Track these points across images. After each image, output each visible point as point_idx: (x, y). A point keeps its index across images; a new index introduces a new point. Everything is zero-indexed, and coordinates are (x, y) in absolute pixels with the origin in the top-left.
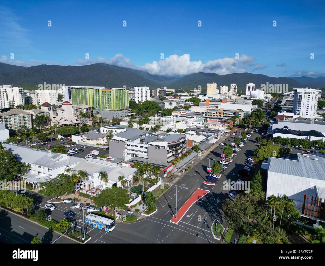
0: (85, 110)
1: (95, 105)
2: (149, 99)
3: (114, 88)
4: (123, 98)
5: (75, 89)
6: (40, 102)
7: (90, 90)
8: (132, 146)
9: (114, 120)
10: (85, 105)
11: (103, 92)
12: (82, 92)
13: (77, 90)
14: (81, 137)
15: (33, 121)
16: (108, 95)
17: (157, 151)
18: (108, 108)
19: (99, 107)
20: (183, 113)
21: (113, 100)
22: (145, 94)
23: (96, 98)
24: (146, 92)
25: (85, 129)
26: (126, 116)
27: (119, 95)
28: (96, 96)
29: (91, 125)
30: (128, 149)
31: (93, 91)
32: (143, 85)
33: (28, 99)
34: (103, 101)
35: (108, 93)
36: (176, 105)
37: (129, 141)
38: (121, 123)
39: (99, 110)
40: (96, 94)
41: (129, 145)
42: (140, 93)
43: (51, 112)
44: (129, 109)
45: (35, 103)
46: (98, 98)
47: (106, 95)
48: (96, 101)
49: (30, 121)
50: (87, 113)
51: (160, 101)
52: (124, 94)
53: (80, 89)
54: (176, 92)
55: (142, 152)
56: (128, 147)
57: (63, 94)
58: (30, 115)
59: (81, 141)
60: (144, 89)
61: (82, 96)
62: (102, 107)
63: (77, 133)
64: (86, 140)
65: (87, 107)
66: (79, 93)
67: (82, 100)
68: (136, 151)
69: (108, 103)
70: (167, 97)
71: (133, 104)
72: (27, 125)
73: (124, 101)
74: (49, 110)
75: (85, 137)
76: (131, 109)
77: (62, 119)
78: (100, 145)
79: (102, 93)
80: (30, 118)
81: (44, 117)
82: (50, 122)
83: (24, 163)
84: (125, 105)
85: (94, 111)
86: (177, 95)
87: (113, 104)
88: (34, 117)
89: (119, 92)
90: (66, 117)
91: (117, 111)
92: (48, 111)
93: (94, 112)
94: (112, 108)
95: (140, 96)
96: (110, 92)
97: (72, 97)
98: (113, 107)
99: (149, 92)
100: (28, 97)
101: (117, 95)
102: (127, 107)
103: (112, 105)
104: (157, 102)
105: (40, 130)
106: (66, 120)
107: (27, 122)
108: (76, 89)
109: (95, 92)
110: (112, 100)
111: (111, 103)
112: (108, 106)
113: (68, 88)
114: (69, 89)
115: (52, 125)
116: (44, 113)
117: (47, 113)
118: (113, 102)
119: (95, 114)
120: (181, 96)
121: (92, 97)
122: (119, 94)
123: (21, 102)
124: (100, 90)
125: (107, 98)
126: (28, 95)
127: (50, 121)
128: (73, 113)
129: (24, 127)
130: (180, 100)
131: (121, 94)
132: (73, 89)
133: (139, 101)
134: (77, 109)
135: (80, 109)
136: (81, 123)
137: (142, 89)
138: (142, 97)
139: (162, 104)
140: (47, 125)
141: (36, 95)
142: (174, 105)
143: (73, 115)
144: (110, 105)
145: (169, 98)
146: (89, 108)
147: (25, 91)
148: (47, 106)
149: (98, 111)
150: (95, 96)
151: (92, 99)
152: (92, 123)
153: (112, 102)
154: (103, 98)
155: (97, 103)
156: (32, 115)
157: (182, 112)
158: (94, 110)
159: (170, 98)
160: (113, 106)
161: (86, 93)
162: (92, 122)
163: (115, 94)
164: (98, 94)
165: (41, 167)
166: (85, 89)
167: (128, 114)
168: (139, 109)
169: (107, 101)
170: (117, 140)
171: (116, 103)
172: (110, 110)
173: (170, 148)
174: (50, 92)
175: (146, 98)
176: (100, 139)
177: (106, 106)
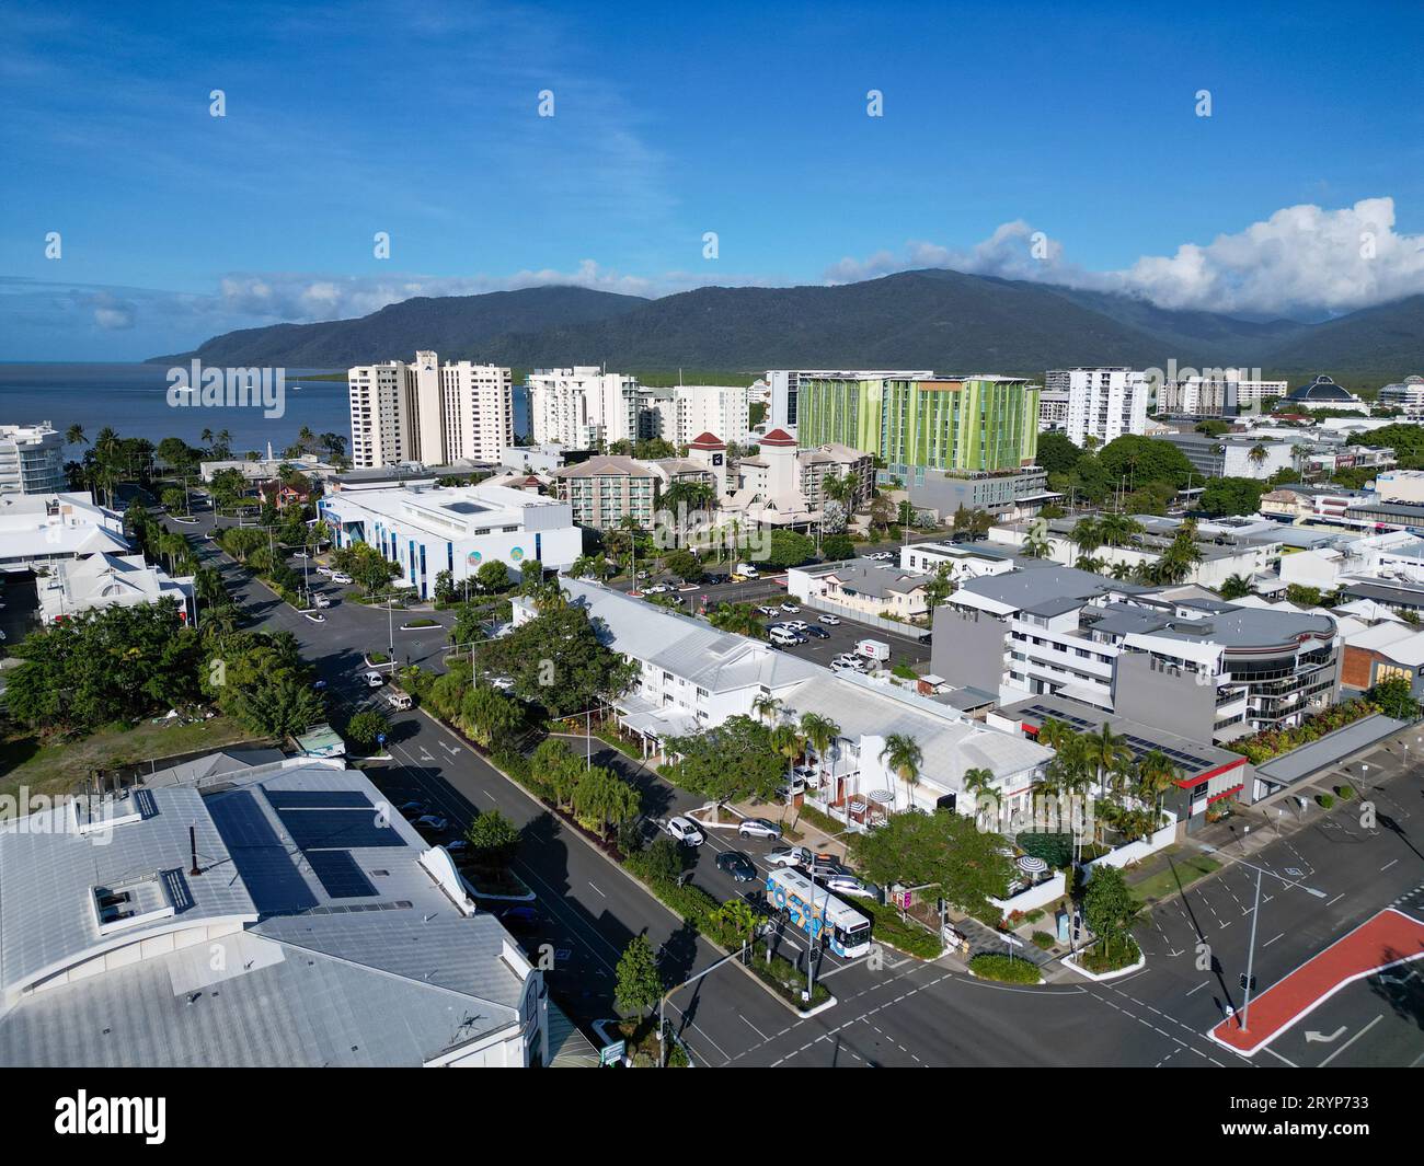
0: (846, 470)
1: (886, 448)
2: (1140, 426)
3: (976, 377)
4: (1010, 421)
5: (814, 380)
6: (688, 431)
7: (872, 385)
8: (1036, 641)
9: (961, 516)
10: (849, 450)
11: (924, 394)
12: (839, 393)
13: (822, 387)
14: (823, 578)
15: (658, 501)
16: (946, 405)
17: (1164, 680)
18: (942, 465)
19: (904, 460)
20: (1325, 502)
21: (967, 427)
22: (1121, 405)
23: (895, 421)
24: (1129, 396)
25: (837, 549)
26: (1018, 504)
27: (995, 408)
28: (895, 413)
29: (865, 533)
30: (1015, 655)
31: (884, 391)
32: (1114, 363)
33: (649, 420)
34: (922, 434)
35: (946, 397)
36: (1288, 463)
37: (1025, 619)
38: (995, 535)
39: (904, 470)
40: (896, 403)
41: (1023, 637)
42: (1096, 397)
43: (721, 472)
44: (1035, 471)
45: (669, 434)
46: (900, 418)
47: (935, 405)
48: (895, 431)
49: (651, 501)
50: (851, 480)
51: (1201, 438)
52: (1018, 403)
53: (834, 381)
54: (1296, 394)
55: (1086, 677)
56: (1019, 646)
57: (769, 401)
58: (651, 481)
59: (819, 596)
60: (1118, 379)
61: (839, 410)
62: (913, 461)
63: (807, 563)
64: (839, 593)
65: (855, 455)
66: (828, 398)
67: (835, 428)
68: (1054, 668)
69: (944, 444)
70: (1241, 420)
71: (1055, 452)
72: (639, 514)
73: (1017, 434)
74: (714, 464)
75: (835, 581)
76: (1046, 473)
77: (755, 500)
78: (897, 619)
79: (920, 399)
80: (652, 491)
81: (696, 488)
82: (716, 511)
83: (622, 656)
84: (1017, 453)
85: (883, 477)
86: (1302, 412)
87: (966, 447)
88: (664, 489)
89: (996, 394)
90: (771, 494)
91: (980, 477)
92: (710, 468)
93: (879, 481)
94: (959, 465)
95: (1095, 411)
96: (957, 394)
97: (801, 415)
98: (963, 460)
99: (1142, 392)
100: (649, 413)
101: (987, 404)
102: (1026, 462)
103: (960, 450)
104: (1179, 443)
106: (770, 507)
107: (639, 503)
108: (818, 380)
109: (890, 395)
110: (961, 431)
111: (956, 442)
112: (943, 454)
113: (788, 379)
114: (792, 381)
116: (697, 473)
117: (706, 474)
118: (966, 437)
119: (884, 486)
120: (1321, 415)
121: (878, 416)
122: (995, 405)
123: (627, 431)
124: (913, 385)
125: (939, 420)
126: (651, 404)
127: (716, 505)
128: (798, 477)
129: (630, 521)
130: (1315, 437)
131: (1003, 404)
132: (806, 380)
133: (1090, 434)
134: (814, 464)
135: (827, 463)
136: (826, 524)
137: (1106, 379)
138: (1106, 416)
139: (1210, 453)
141: (674, 404)
142: (1279, 458)
143: (798, 486)
144: (948, 451)
145: (1249, 425)
146: (863, 459)
147: (642, 389)
148: (707, 450)
149: (899, 476)
150: (889, 413)
151: (877, 425)
152: (871, 524)
153: (960, 440)
154: (924, 421)
155: (894, 441)
156: (658, 481)
157: (1320, 499)
158: (880, 472)
159: (1256, 425)
160: (965, 457)
161: (853, 397)
162: (869, 518)
163: (978, 401)
164: (905, 404)
165: (676, 677)
166: (852, 381)
167: (1031, 492)
168: (1086, 475)
169: (938, 432)
170: (968, 608)
171: (978, 445)
172: (947, 475)
173: (1234, 677)
174: (722, 395)
175: (1127, 423)
176: (897, 595)
177: (932, 453)
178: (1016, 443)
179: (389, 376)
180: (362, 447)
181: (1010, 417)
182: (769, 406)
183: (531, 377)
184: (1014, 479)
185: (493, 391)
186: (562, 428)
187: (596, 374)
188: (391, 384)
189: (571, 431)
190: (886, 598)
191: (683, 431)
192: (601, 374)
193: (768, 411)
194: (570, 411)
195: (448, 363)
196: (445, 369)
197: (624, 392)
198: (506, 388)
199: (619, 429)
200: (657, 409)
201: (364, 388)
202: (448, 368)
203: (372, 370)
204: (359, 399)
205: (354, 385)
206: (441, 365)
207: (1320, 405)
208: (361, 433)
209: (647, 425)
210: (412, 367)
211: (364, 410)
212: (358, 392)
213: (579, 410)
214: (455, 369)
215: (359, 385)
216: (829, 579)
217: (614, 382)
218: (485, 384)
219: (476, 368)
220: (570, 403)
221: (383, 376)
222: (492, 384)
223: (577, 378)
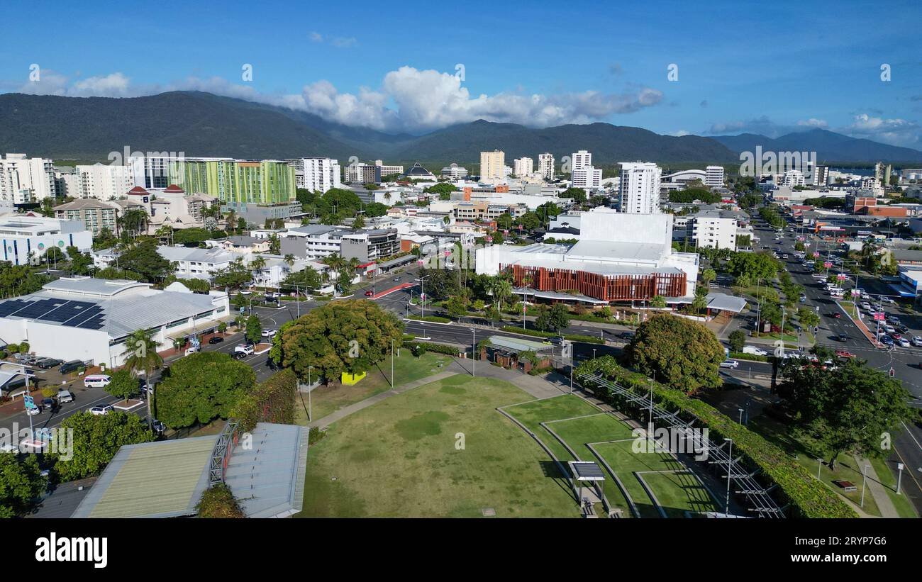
0: (209, 204)
1: (223, 195)
2: (338, 185)
3: (266, 161)
4: (284, 181)
7: (212, 164)
11: (242, 168)
12: (194, 168)
14: (223, 243)
15: (119, 220)
16: (253, 173)
18: (254, 201)
19: (235, 200)
20: (410, 211)
21: (264, 183)
22: (329, 176)
24: (332, 171)
26: (291, 218)
27: (277, 174)
31: (227, 166)
32: (320, 155)
33: (58, 186)
34: (243, 187)
35: (253, 169)
36: (399, 199)
37: (312, 237)
39: (235, 205)
40: (227, 172)
41: (312, 243)
42: (317, 172)
43: (148, 206)
44: (296, 204)
47: (248, 173)
49: (114, 221)
50: (214, 208)
51: (365, 190)
52: (286, 172)
54: (407, 172)
58: (114, 210)
60: (326, 162)
61: (195, 177)
62: (240, 200)
64: (231, 248)
65: (212, 198)
69: (254, 191)
70: (382, 184)
71: (303, 196)
72: (109, 227)
73: (287, 186)
74: (144, 202)
75: (229, 243)
76: (301, 204)
77: (167, 219)
79: (240, 170)
80: (114, 215)
82: (148, 225)
84: (288, 195)
86: (409, 181)
87: (265, 193)
88: (120, 215)
89: (276, 169)
91: (273, 206)
92: (142, 203)
93: (222, 211)
94: (263, 201)
95: (317, 179)
96: (258, 168)
98: (264, 198)
99: (337, 169)
101: (273, 173)
102: (292, 200)
103: (262, 194)
104: (357, 192)
106: (178, 221)
107: (108, 221)
109: (224, 170)
110: (262, 185)
111: (260, 191)
112: (254, 196)
116: (136, 206)
117: (141, 207)
118: (264, 188)
119: (225, 213)
120: (416, 181)
121: (217, 179)
123: (50, 192)
124: (236, 165)
125: (250, 180)
126: (59, 176)
127: (148, 222)
128: (186, 208)
130: (412, 190)
131: (280, 173)
132: (190, 162)
133: (316, 189)
134: (194, 202)
135: (200, 201)
137: (320, 163)
138: (322, 180)
139: (369, 195)
142: (395, 198)
143: (187, 212)
144: (257, 195)
145: (386, 186)
148: (141, 194)
149: (233, 207)
151: (217, 183)
153: (262, 189)
154: (243, 179)
155: (228, 191)
156: (117, 210)
158: (223, 206)
159: (389, 186)
160: (265, 197)
161: (203, 170)
162: (224, 227)
163: (269, 171)
164: (233, 173)
166: (203, 163)
167: (296, 213)
168: (318, 205)
169: (251, 186)
170: (292, 236)
171: (271, 192)
172: (258, 206)
173: (372, 243)
174: (112, 170)
175: (333, 184)
176: (257, 245)
177: (249, 196)
178: (287, 191)
181: (283, 179)
184: (288, 207)
187: (24, 158)
190: (253, 246)
191: (88, 192)
192: (28, 158)
197: (46, 169)
199: (44, 191)
200: (62, 179)
207: (416, 177)
209: (58, 190)
213: (15, 181)
216: (226, 242)
217: (39, 162)
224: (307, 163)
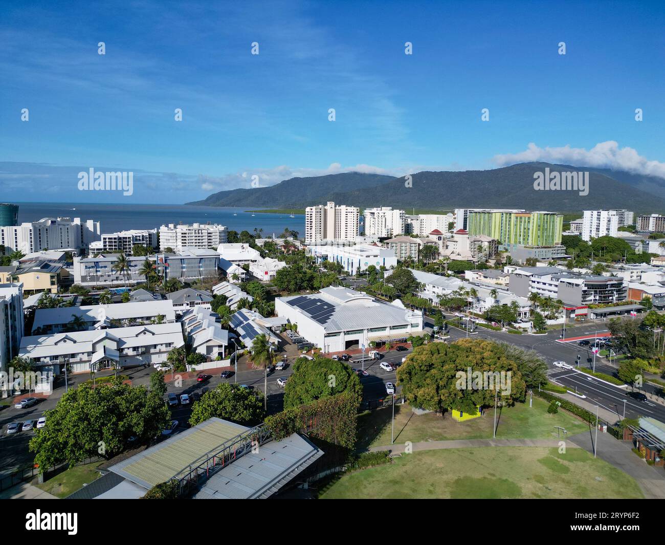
0: (486, 244)
1: (502, 237)
2: (614, 233)
3: (537, 212)
4: (550, 229)
5: (475, 212)
6: (424, 231)
7: (497, 214)
9: (528, 260)
10: (488, 237)
11: (517, 218)
12: (484, 217)
13: (478, 215)
14: (477, 274)
15: (419, 251)
16: (525, 222)
18: (523, 244)
19: (509, 242)
21: (533, 230)
22: (605, 225)
23: (506, 227)
24: (609, 221)
28: (506, 225)
29: (493, 266)
31: (502, 217)
32: (603, 208)
34: (516, 232)
35: (525, 219)
39: (509, 245)
40: (506, 221)
42: (595, 221)
43: (440, 243)
44: (560, 247)
46: (508, 226)
47: (521, 222)
48: (505, 231)
49: (417, 251)
50: (488, 248)
52: (553, 222)
53: (483, 213)
58: (417, 244)
60: (604, 214)
61: (484, 224)
62: (512, 242)
65: (490, 239)
66: (480, 219)
67: (483, 230)
68: (543, 290)
69: (524, 236)
71: (571, 242)
72: (413, 256)
73: (553, 233)
74: (439, 240)
75: (481, 274)
76: (566, 248)
77: (453, 253)
78: (501, 284)
79: (515, 220)
80: (417, 248)
81: (432, 248)
82: (439, 256)
83: (419, 283)
84: (553, 240)
85: (501, 248)
87: (532, 237)
88: (421, 248)
89: (544, 218)
90: (457, 251)
91: (537, 248)
92: (437, 241)
93: (499, 249)
94: (530, 244)
95: (594, 227)
96: (529, 218)
98: (531, 242)
99: (615, 219)
100: (409, 224)
101: (541, 222)
102: (557, 244)
103: (530, 238)
104: (627, 240)
105: (426, 263)
106: (458, 255)
107: (413, 252)
108: (477, 212)
109: (504, 218)
110: (530, 231)
111: (529, 236)
112: (524, 239)
113: (464, 212)
114: (466, 213)
115: (441, 258)
116: (433, 242)
117: (436, 243)
118: (532, 233)
119: (501, 251)
121: (499, 226)
122: (544, 222)
124: (513, 215)
125: (522, 227)
126: (410, 221)
127: (439, 254)
128: (468, 246)
129: (410, 257)
131: (547, 222)
132: (472, 212)
133: (592, 236)
134: (475, 241)
135: (479, 241)
136: (478, 261)
137: (599, 214)
138: (599, 229)
140: (435, 259)
141: (419, 221)
143: (468, 249)
144: (526, 239)
146: (493, 241)
147: (406, 215)
148: (437, 235)
149: (507, 247)
150: (504, 225)
151: (499, 229)
153: (530, 234)
154: (517, 227)
155: (505, 235)
156: (419, 245)
158: (500, 246)
160: (532, 241)
161: (490, 219)
162: (495, 261)
163: (537, 221)
164: (510, 221)
165: (436, 287)
166: (490, 213)
167: (558, 255)
168: (582, 250)
169: (522, 232)
171: (537, 237)
172: (525, 247)
173: (588, 288)
174: (438, 218)
175: (608, 232)
176: (501, 278)
177: (520, 239)
178: (553, 236)
179: (319, 210)
180: (309, 235)
181: (550, 227)
182: (455, 223)
183: (365, 211)
184: (551, 249)
185: (353, 216)
186: (376, 229)
187: (390, 210)
188: (319, 213)
189: (380, 231)
190: (497, 278)
191: (422, 231)
192: (392, 210)
193: (455, 225)
194: (380, 223)
195: (337, 206)
196: (336, 208)
197: (400, 216)
198: (357, 215)
199: (398, 229)
200: (411, 223)
201: (311, 215)
202: (337, 208)
203: (314, 208)
204: (309, 218)
205: (308, 213)
206: (335, 207)
208: (309, 230)
209: (408, 230)
210: (326, 207)
211: (310, 222)
212: (309, 216)
213: (384, 223)
214: (340, 208)
215: (309, 213)
216: (479, 274)
217: (397, 212)
218: (350, 213)
219: (347, 208)
220: (380, 220)
221: (317, 210)
222: (353, 213)
223: (383, 211)
224: (587, 214)
